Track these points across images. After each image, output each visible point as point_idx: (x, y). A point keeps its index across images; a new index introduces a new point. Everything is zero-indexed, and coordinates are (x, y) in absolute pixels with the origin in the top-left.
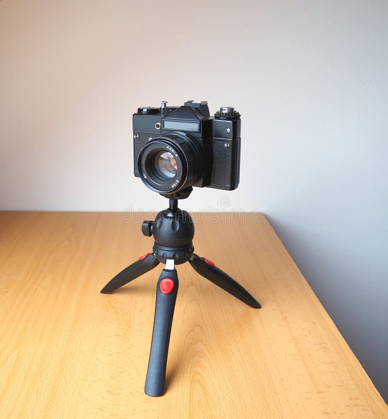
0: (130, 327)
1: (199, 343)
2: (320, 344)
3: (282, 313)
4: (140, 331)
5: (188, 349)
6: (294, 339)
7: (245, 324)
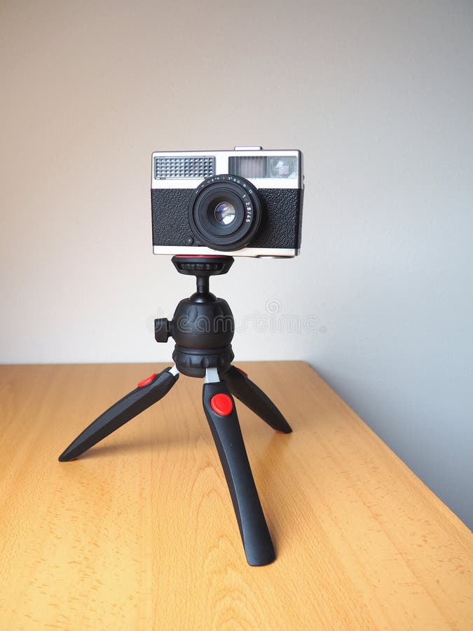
0: (97, 545)
1: (229, 570)
2: (450, 560)
3: (369, 507)
4: (117, 552)
5: (211, 584)
6: (401, 553)
7: (308, 529)
